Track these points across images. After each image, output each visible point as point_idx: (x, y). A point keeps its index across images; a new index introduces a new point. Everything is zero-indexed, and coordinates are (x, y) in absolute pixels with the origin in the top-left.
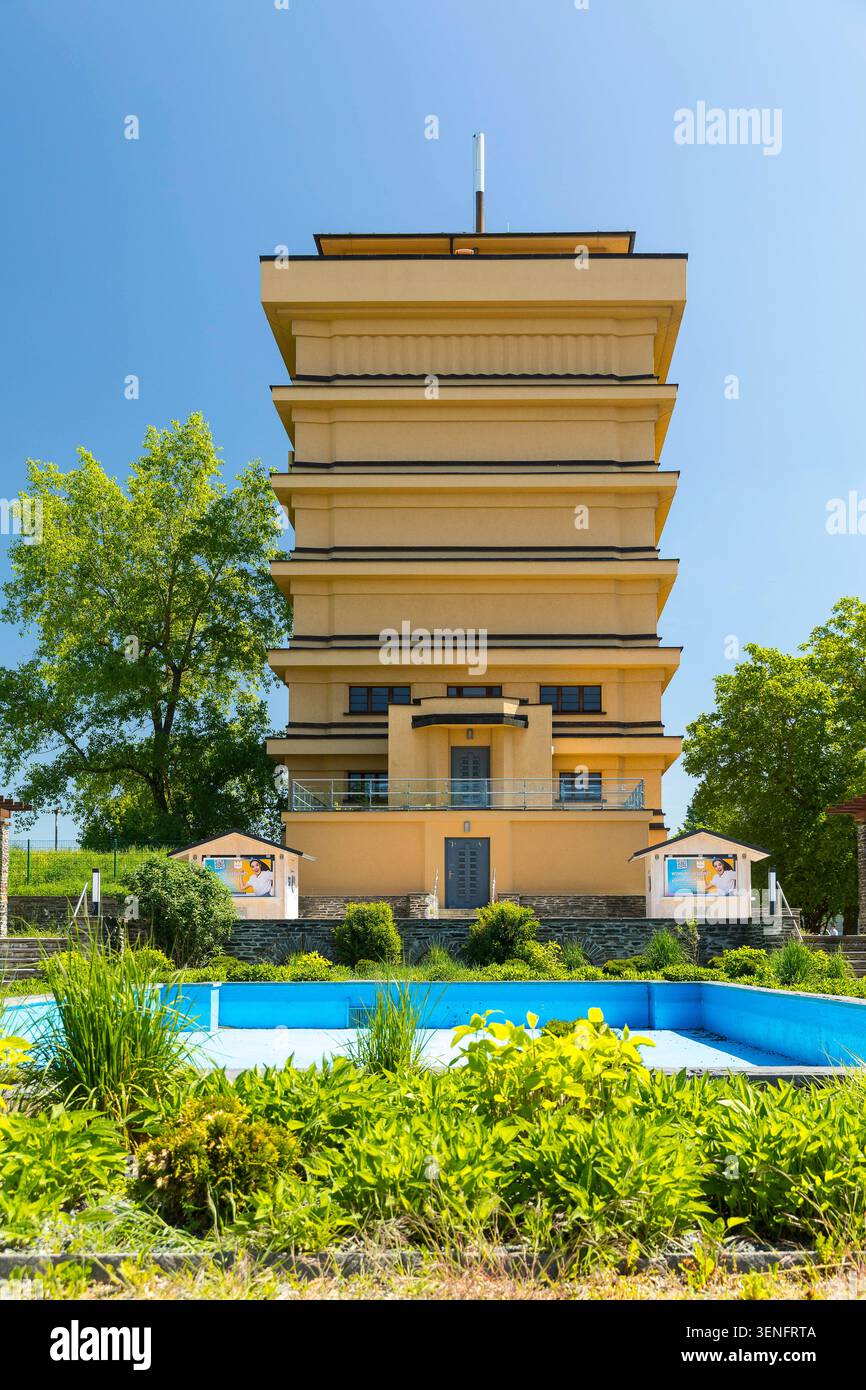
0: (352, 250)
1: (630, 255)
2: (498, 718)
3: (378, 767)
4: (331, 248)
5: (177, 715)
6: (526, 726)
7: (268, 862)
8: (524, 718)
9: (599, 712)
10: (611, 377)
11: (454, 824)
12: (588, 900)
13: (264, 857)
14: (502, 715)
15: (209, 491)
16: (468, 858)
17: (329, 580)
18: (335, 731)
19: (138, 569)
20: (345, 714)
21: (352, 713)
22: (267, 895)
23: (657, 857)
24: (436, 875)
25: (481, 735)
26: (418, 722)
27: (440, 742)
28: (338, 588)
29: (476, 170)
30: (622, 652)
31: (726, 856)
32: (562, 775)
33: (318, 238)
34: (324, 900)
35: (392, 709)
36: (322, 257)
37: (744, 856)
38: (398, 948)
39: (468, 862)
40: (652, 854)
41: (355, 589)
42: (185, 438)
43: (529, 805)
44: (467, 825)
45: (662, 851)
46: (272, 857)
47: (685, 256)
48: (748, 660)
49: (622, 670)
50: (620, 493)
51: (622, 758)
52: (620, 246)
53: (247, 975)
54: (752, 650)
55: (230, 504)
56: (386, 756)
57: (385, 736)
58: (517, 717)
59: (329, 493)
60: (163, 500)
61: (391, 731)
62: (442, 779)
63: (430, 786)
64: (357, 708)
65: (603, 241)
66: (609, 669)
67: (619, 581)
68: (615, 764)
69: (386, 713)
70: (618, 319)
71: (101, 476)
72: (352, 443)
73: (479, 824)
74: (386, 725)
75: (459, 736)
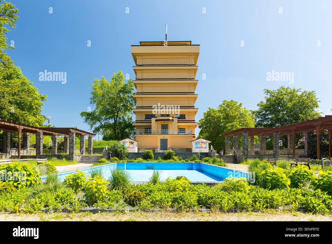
0: (146, 44)
1: (190, 45)
2: (169, 120)
3: (150, 127)
4: (143, 44)
5: (118, 119)
6: (173, 121)
7: (133, 143)
8: (173, 120)
9: (185, 119)
10: (187, 65)
11: (162, 137)
12: (183, 149)
13: (132, 142)
14: (170, 119)
15: (123, 83)
16: (164, 142)
17: (142, 98)
18: (143, 122)
19: (112, 96)
20: (145, 119)
21: (146, 119)
22: (133, 148)
23: (194, 142)
24: (159, 145)
25: (166, 123)
26: (156, 120)
27: (160, 123)
28: (144, 99)
29: (166, 30)
30: (189, 109)
31: (204, 142)
32: (179, 129)
33: (140, 42)
34: (142, 149)
35: (152, 118)
36: (141, 45)
37: (207, 142)
38: (153, 157)
41: (146, 99)
42: (119, 74)
43: (174, 134)
44: (164, 137)
46: (133, 142)
47: (199, 45)
48: (209, 110)
49: (189, 112)
50: (188, 84)
51: (188, 126)
52: (189, 43)
53: (130, 161)
54: (209, 109)
55: (126, 85)
56: (151, 126)
57: (151, 123)
58: (172, 120)
59: (142, 84)
60: (115, 84)
61: (152, 122)
62: (160, 130)
63: (158, 131)
64: (146, 118)
65: (186, 42)
66: (187, 112)
67: (188, 98)
68: (187, 127)
69: (151, 119)
70: (189, 55)
71: (106, 81)
72: (146, 76)
73: (166, 137)
74: (151, 121)
75: (163, 123)
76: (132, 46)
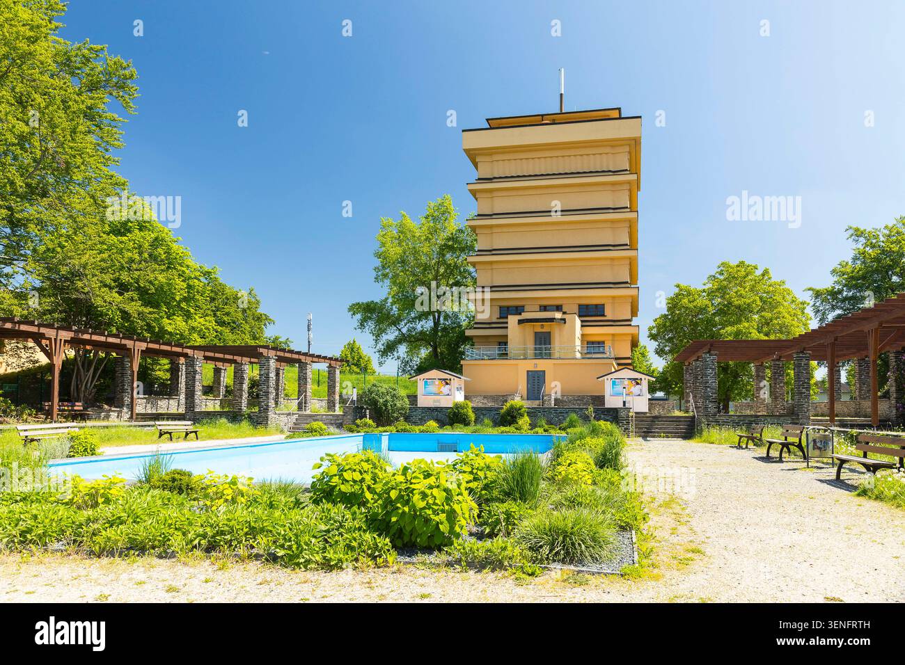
0: (502, 124)
1: (620, 118)
2: (552, 320)
3: (503, 342)
4: (495, 124)
5: (441, 318)
6: (565, 323)
7: (448, 382)
8: (564, 320)
9: (604, 315)
10: (610, 171)
11: (531, 365)
12: (583, 397)
13: (447, 379)
14: (555, 319)
15: (453, 225)
16: (536, 379)
17: (491, 263)
18: (488, 326)
19: (424, 259)
20: (498, 318)
21: (501, 318)
22: (448, 395)
23: (607, 379)
24: (522, 386)
25: (547, 327)
26: (520, 322)
27: (529, 330)
28: (495, 266)
29: (560, 84)
30: (612, 289)
31: (637, 379)
32: (588, 343)
33: (487, 120)
34: (476, 396)
35: (509, 316)
36: (491, 128)
37: (645, 379)
38: (473, 419)
39: (536, 381)
40: (605, 378)
41: (501, 266)
42: (442, 205)
43: (562, 357)
44: (536, 365)
45: (609, 377)
46: (450, 379)
47: (640, 117)
48: (677, 290)
49: (614, 298)
50: (612, 221)
51: (613, 335)
52: (615, 114)
53: (402, 430)
54: (678, 286)
56: (507, 336)
57: (507, 328)
58: (561, 319)
59: (491, 227)
60: (434, 231)
61: (509, 325)
62: (531, 345)
63: (525, 349)
64: (502, 316)
65: (607, 112)
66: (607, 297)
67: (612, 259)
68: (610, 338)
69: (507, 318)
70: (612, 146)
71: (410, 223)
72: (501, 205)
73: (542, 365)
74: (507, 323)
75: (538, 327)
76: (463, 131)
